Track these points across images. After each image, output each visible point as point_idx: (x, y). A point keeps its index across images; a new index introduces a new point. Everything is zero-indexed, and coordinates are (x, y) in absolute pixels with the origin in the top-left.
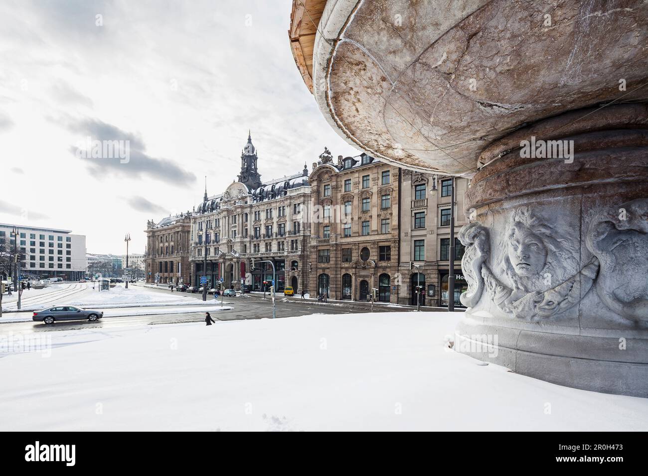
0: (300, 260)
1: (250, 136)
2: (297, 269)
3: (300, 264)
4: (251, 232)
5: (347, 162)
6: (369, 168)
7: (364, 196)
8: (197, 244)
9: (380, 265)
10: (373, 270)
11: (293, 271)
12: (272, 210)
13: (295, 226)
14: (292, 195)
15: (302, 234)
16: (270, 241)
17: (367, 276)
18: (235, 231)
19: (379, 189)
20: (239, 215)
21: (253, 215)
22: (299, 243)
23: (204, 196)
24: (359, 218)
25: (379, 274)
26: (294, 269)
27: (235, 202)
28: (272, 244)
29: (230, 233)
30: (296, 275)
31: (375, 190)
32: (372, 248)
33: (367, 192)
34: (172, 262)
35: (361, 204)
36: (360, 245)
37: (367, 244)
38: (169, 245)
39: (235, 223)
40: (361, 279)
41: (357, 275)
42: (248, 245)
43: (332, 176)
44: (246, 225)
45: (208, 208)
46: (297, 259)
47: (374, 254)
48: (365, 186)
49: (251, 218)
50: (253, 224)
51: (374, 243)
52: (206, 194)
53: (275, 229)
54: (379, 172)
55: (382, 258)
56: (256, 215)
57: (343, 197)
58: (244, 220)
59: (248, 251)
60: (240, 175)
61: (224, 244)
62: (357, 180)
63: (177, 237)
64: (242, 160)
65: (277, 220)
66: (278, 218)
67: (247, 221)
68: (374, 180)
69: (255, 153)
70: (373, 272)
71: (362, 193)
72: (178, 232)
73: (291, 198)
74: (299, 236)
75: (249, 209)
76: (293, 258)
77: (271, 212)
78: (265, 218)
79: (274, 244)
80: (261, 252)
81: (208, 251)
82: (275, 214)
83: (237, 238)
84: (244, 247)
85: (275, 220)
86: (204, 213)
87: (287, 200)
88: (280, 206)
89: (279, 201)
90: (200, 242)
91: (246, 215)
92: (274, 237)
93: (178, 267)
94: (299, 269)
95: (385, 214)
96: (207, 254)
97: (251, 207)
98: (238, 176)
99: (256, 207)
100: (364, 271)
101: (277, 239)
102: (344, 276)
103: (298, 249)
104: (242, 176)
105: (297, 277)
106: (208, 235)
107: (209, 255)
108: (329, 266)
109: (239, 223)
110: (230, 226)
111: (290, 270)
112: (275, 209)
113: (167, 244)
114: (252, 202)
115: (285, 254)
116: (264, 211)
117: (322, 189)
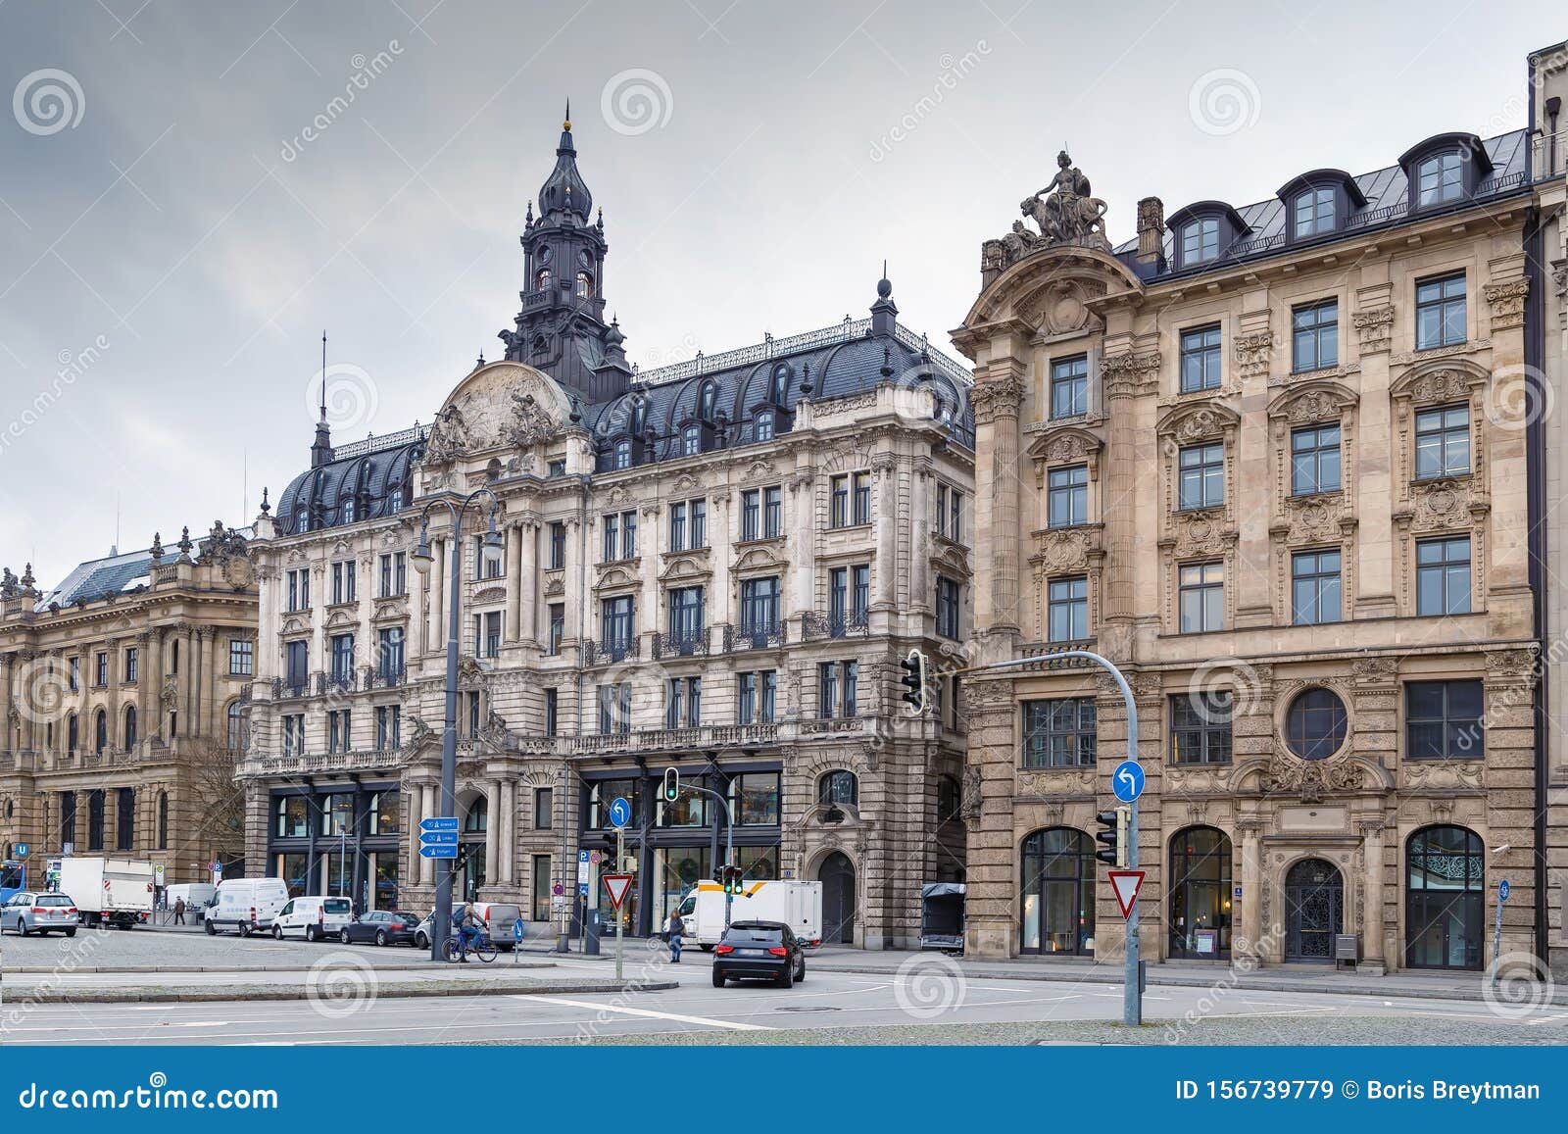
0: (873, 769)
1: (567, 135)
2: (856, 815)
3: (872, 789)
4: (586, 623)
5: (1191, 230)
6: (1339, 258)
7: (1302, 414)
8: (277, 686)
9: (1414, 782)
10: (1375, 804)
11: (829, 825)
12: (708, 508)
13: (837, 590)
14: (822, 424)
15: (885, 631)
16: (692, 670)
17: (1334, 841)
18: (493, 616)
19: (1401, 371)
20: (518, 530)
21: (596, 537)
22: (863, 675)
23: (312, 439)
24: (1272, 533)
25: (1406, 829)
26: (834, 816)
27: (495, 462)
28: (702, 686)
29: (467, 629)
30: (848, 848)
31: (1374, 378)
32: (1359, 693)
33: (1330, 390)
34: (126, 795)
35: (1287, 458)
36: (1281, 674)
37: (1329, 672)
38: (113, 702)
39: (494, 575)
40: (1293, 854)
41: (1272, 831)
42: (566, 689)
43: (1112, 303)
44: (557, 588)
45: (342, 498)
46: (857, 761)
47: (1379, 720)
48: (1306, 359)
49: (585, 549)
50: (596, 579)
51: (1373, 662)
52: (323, 433)
53: (722, 606)
54: (1396, 279)
55: (1421, 744)
56: (610, 532)
57: (1173, 420)
58: (546, 562)
59: (566, 725)
60: (513, 328)
61: (433, 681)
62: (1258, 325)
63: (160, 658)
64: (528, 253)
65: (734, 559)
66: (738, 547)
67: (559, 562)
68: (1367, 323)
69: (592, 221)
70: (1375, 817)
71: (1294, 394)
72: (165, 630)
73: (817, 443)
74: (868, 640)
75: (573, 503)
76: (832, 755)
77: (697, 517)
78: (665, 548)
79: (716, 684)
80: (639, 729)
81: (338, 722)
82: (722, 527)
83: (506, 653)
84: (546, 699)
85: (722, 559)
86: (321, 526)
87: (790, 453)
88: (751, 486)
89: (744, 462)
90: (297, 677)
91: (558, 530)
92: (717, 646)
93: (163, 817)
94: (863, 816)
95: (1439, 512)
96: (333, 740)
97: (585, 490)
98: (504, 335)
99: (610, 492)
100: (1313, 810)
101: (730, 657)
102: (1181, 837)
103: (862, 711)
104: (528, 335)
105: (855, 858)
106: (340, 643)
107: (347, 746)
108: (1088, 788)
109: (515, 575)
110: (467, 593)
111: (815, 822)
112: (723, 504)
113: (101, 699)
114: (588, 465)
115: (787, 733)
116: (657, 513)
117: (1038, 379)
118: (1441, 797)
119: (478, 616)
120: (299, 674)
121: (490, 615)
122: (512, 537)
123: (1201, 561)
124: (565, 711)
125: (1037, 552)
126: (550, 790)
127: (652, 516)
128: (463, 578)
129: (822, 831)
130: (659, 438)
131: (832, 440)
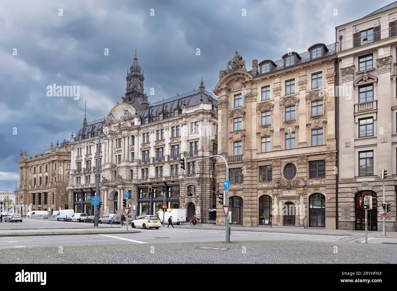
0: (199, 185)
2: (195, 194)
3: (199, 189)
4: (139, 156)
5: (264, 66)
6: (294, 70)
7: (287, 104)
8: (75, 171)
9: (311, 184)
10: (302, 189)
11: (190, 197)
12: (164, 131)
13: (191, 147)
14: (188, 112)
15: (201, 155)
16: (161, 165)
17: (293, 198)
18: (120, 155)
19: (308, 93)
20: (124, 137)
21: (141, 138)
22: (196, 164)
23: (83, 121)
24: (281, 130)
25: (309, 194)
26: (191, 195)
27: (120, 124)
28: (163, 168)
29: (114, 158)
30: (193, 202)
31: (302, 95)
32: (299, 164)
33: (293, 98)
34: (46, 194)
35: (284, 114)
36: (283, 161)
37: (292, 160)
38: (43, 176)
39: (120, 147)
40: (285, 201)
41: (281, 196)
42: (135, 170)
44: (133, 149)
45: (88, 133)
46: (195, 183)
47: (303, 170)
48: (288, 92)
49: (138, 141)
50: (141, 147)
51: (302, 157)
52: (85, 119)
53: (167, 151)
54: (307, 74)
56: (144, 137)
57: (260, 107)
58: (130, 143)
59: (135, 177)
60: (124, 96)
61: (107, 169)
62: (278, 85)
63: (53, 167)
64: (128, 80)
65: (170, 141)
66: (171, 139)
67: (133, 144)
68: (301, 84)
69: (141, 73)
70: (302, 192)
71: (285, 99)
72: (53, 161)
73: (187, 116)
74: (197, 157)
75: (136, 131)
76: (190, 182)
77: (162, 133)
78: (155, 140)
79: (166, 168)
80: (150, 177)
81: (88, 178)
82: (167, 135)
83: (122, 163)
84: (131, 172)
85: (167, 141)
86: (84, 138)
87: (181, 118)
88: (173, 126)
89: (172, 121)
90: (79, 169)
91: (133, 137)
92: (166, 160)
93: (53, 198)
94: (197, 195)
95: (316, 123)
96: (87, 182)
97: (139, 128)
98: (122, 98)
99: (144, 129)
100: (289, 191)
101: (169, 162)
102: (261, 198)
103: (196, 172)
104: (127, 97)
105: (195, 204)
106: (88, 162)
107: (89, 182)
108: (242, 187)
109: (124, 147)
110: (114, 151)
111: (186, 196)
112: (167, 130)
113: (40, 175)
114: (139, 123)
115: (181, 177)
116: (154, 133)
117: (231, 99)
118: (316, 187)
119: (116, 156)
120: (80, 169)
121: (119, 155)
122: (123, 139)
123: (266, 137)
124: (134, 174)
125: (231, 136)
126: (131, 190)
127: (153, 133)
128: (113, 148)
129: (188, 198)
130: (154, 117)
131: (190, 115)
